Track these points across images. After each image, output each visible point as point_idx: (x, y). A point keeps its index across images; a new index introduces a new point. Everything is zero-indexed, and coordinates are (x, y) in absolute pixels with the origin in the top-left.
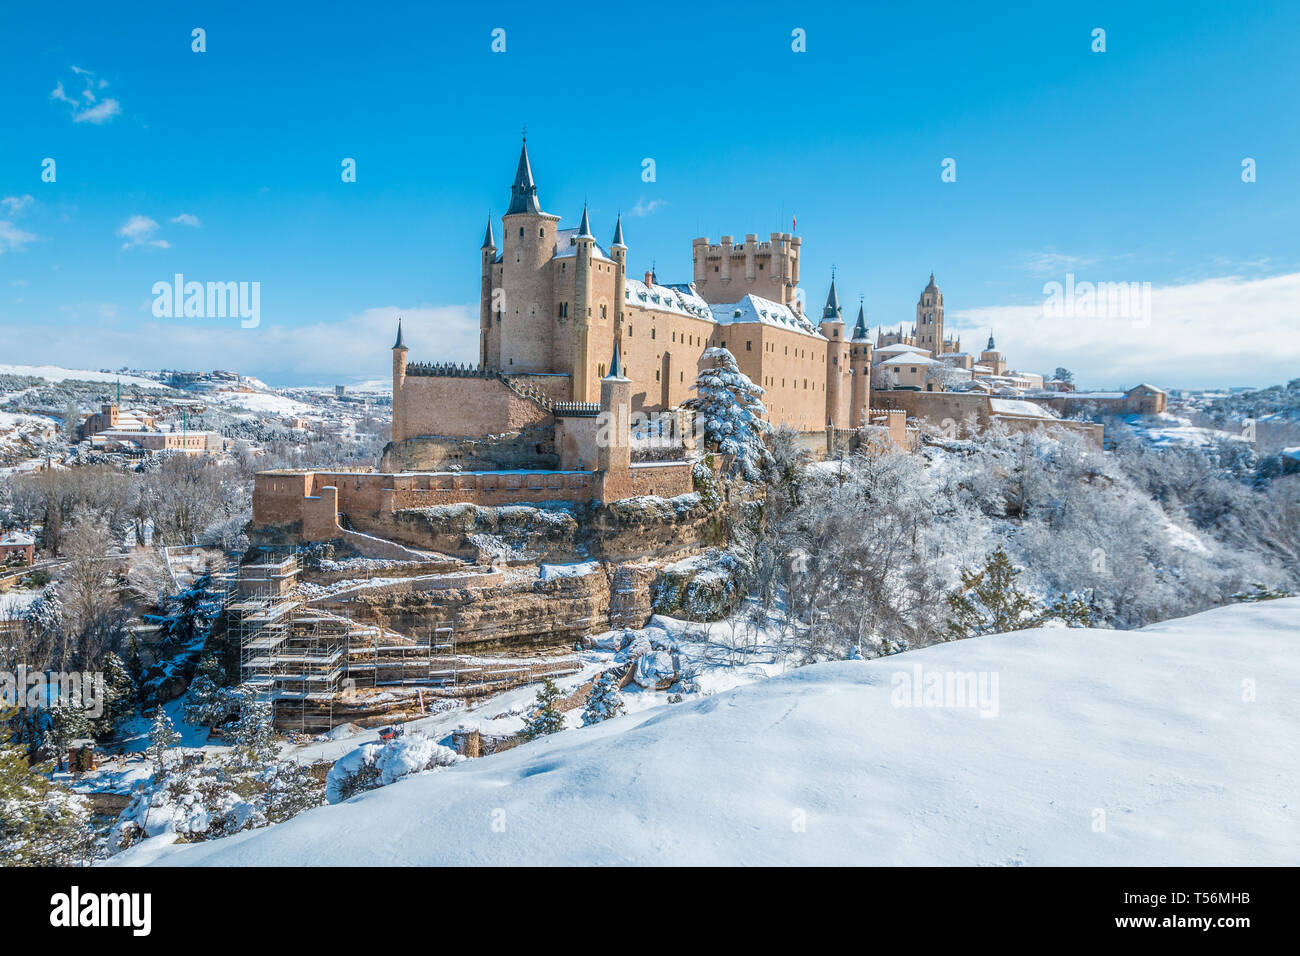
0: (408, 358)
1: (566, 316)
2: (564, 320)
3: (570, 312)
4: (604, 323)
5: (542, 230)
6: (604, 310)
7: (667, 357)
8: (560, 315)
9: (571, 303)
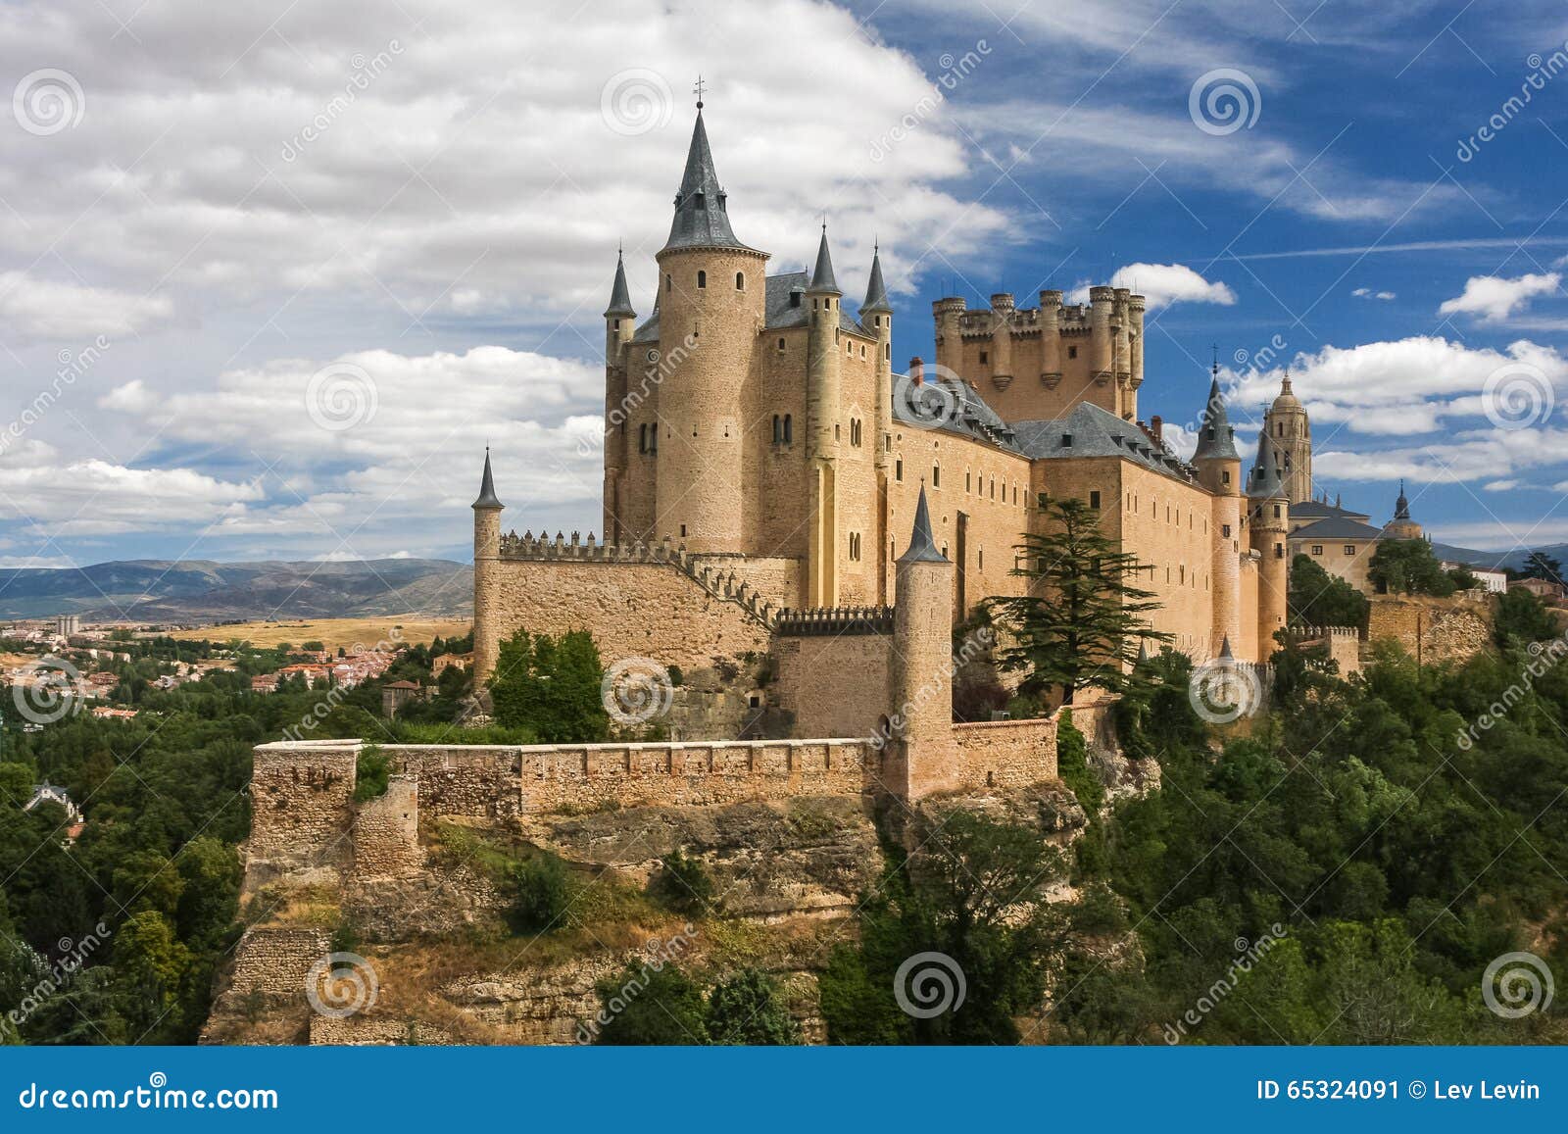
0: (503, 524)
1: (787, 439)
2: (784, 449)
3: (796, 433)
4: (856, 454)
5: (739, 276)
6: (856, 427)
7: (962, 519)
8: (775, 441)
9: (797, 418)
